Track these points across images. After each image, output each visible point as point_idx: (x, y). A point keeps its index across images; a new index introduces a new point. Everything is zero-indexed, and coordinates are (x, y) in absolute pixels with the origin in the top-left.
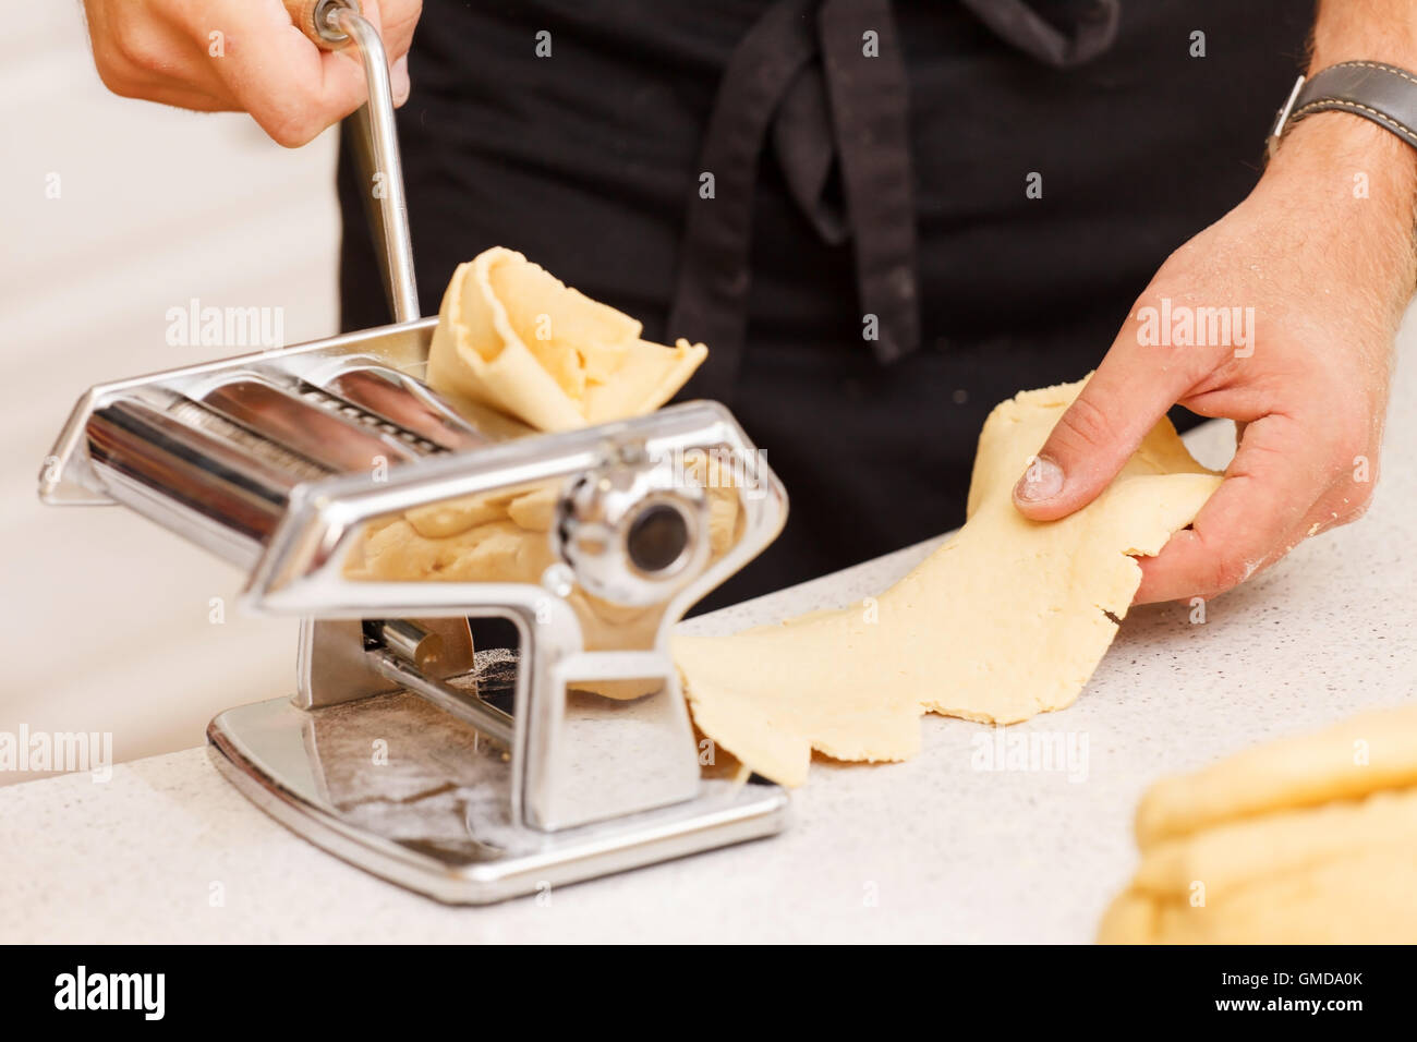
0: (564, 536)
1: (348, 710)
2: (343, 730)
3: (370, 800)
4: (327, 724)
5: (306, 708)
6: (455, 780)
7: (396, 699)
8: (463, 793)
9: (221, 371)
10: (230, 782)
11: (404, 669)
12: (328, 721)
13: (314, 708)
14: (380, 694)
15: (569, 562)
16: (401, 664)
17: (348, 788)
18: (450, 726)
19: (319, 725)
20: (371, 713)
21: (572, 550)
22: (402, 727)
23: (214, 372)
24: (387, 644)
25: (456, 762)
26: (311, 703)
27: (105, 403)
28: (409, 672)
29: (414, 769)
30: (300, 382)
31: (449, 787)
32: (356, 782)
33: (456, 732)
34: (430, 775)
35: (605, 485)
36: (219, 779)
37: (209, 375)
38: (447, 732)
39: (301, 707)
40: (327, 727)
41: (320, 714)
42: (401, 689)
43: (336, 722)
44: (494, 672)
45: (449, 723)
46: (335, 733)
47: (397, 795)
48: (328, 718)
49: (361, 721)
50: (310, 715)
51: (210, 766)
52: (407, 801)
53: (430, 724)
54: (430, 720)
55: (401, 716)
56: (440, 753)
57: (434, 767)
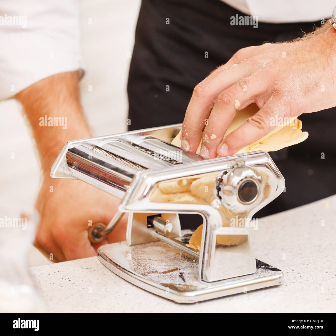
0: (219, 189)
1: (142, 246)
2: (141, 252)
3: (152, 272)
4: (136, 250)
5: (129, 245)
6: (178, 267)
7: (157, 243)
8: (181, 271)
9: (108, 139)
10: (106, 267)
11: (160, 234)
12: (136, 249)
13: (132, 245)
14: (151, 242)
15: (220, 198)
16: (159, 233)
17: (145, 269)
18: (175, 252)
19: (133, 250)
20: (149, 247)
21: (221, 194)
22: (159, 252)
23: (105, 139)
24: (155, 226)
25: (178, 262)
26: (130, 244)
27: (72, 147)
28: (161, 235)
29: (165, 264)
30: (131, 143)
31: (176, 269)
32: (147, 267)
33: (177, 253)
34: (171, 265)
35: (232, 174)
36: (102, 266)
37: (104, 140)
38: (174, 253)
39: (127, 245)
40: (136, 251)
41: (133, 247)
42: (159, 240)
43: (138, 250)
44: (187, 236)
45: (174, 251)
46: (139, 253)
47: (161, 271)
48: (136, 248)
49: (146, 250)
50: (130, 247)
51: (99, 262)
52: (163, 273)
53: (168, 251)
54: (168, 250)
55: (159, 248)
56: (173, 259)
57: (171, 263)
